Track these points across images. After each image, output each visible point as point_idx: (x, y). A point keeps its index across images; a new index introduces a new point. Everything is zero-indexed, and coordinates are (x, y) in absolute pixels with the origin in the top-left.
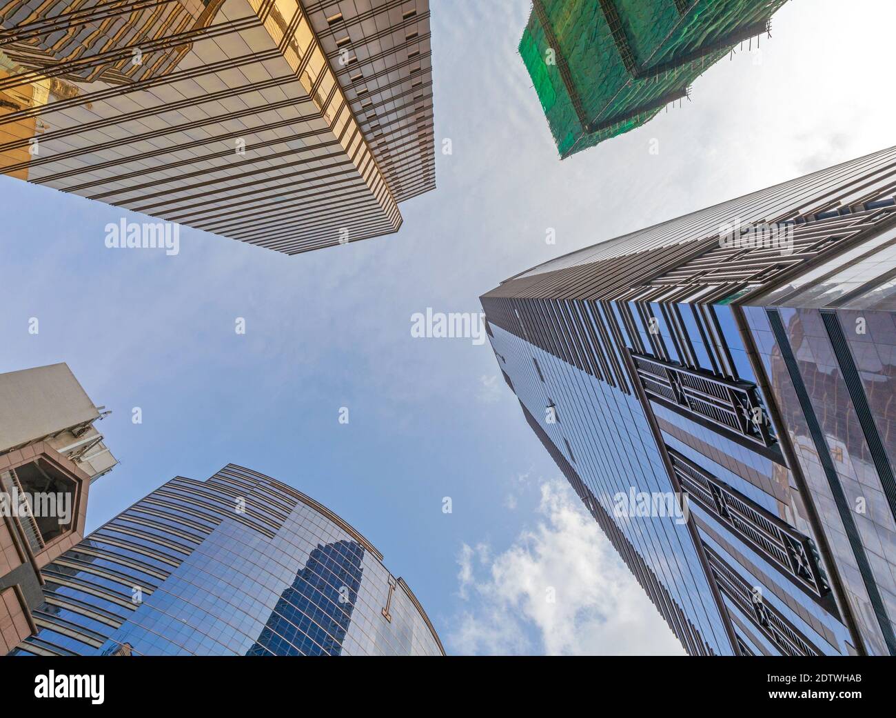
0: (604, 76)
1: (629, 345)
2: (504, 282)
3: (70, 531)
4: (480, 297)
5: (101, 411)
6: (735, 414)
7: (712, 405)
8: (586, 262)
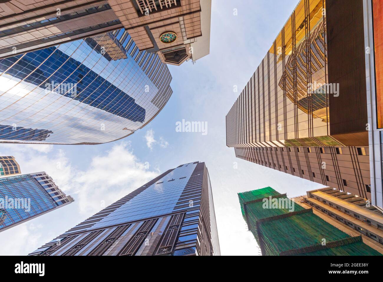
0: (259, 211)
1: (187, 213)
2: (207, 169)
3: (165, 60)
4: (204, 162)
5: (194, 62)
6: (165, 246)
7: (169, 238)
8: (209, 195)
